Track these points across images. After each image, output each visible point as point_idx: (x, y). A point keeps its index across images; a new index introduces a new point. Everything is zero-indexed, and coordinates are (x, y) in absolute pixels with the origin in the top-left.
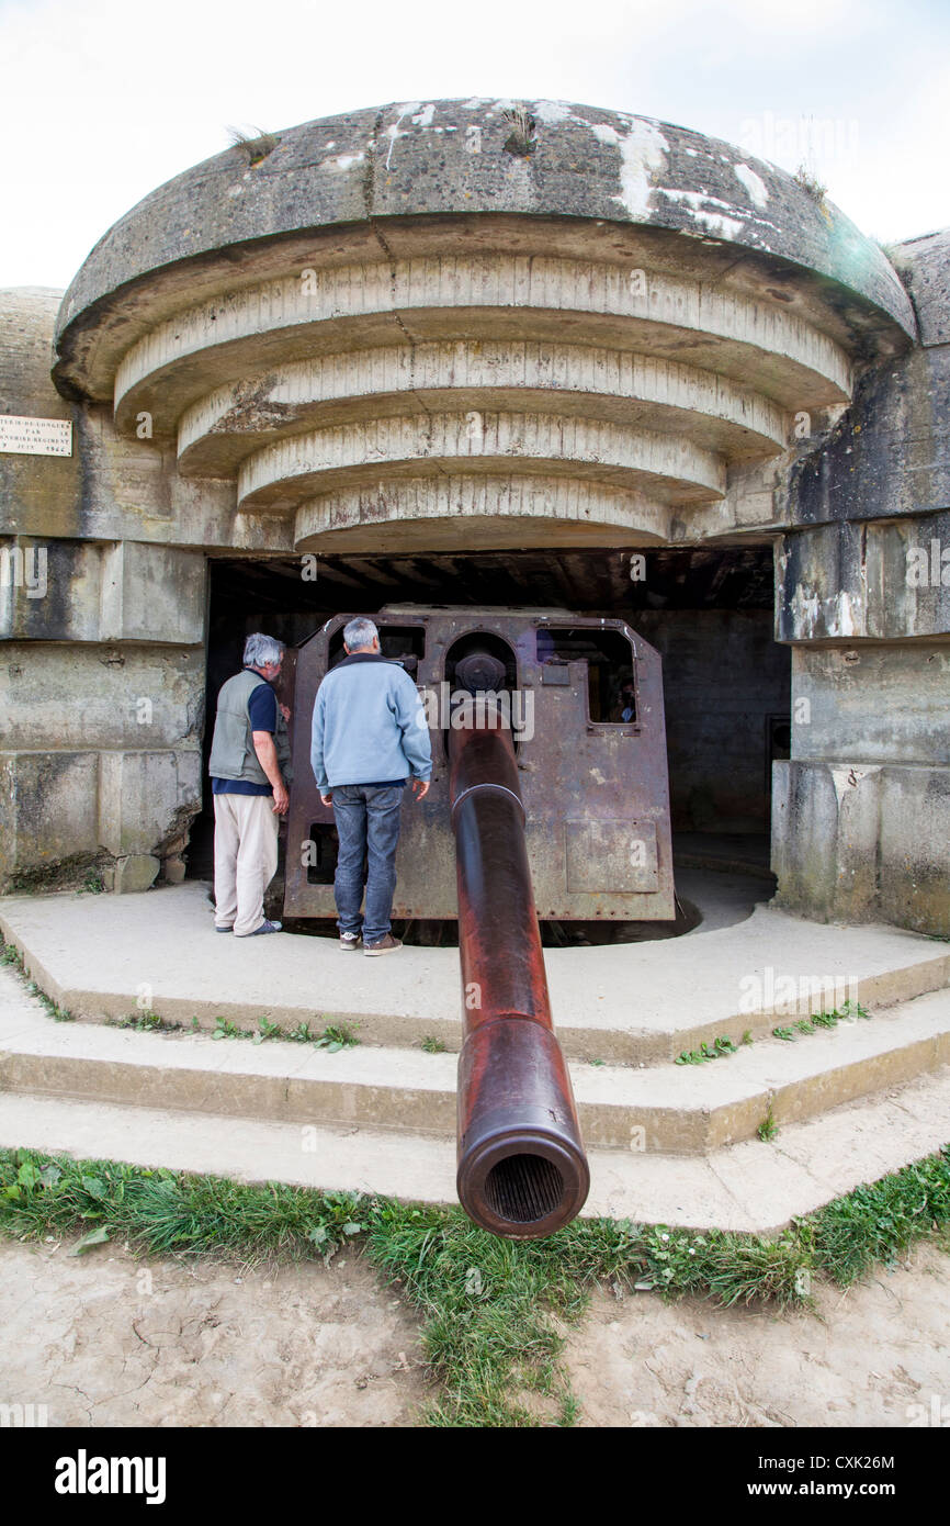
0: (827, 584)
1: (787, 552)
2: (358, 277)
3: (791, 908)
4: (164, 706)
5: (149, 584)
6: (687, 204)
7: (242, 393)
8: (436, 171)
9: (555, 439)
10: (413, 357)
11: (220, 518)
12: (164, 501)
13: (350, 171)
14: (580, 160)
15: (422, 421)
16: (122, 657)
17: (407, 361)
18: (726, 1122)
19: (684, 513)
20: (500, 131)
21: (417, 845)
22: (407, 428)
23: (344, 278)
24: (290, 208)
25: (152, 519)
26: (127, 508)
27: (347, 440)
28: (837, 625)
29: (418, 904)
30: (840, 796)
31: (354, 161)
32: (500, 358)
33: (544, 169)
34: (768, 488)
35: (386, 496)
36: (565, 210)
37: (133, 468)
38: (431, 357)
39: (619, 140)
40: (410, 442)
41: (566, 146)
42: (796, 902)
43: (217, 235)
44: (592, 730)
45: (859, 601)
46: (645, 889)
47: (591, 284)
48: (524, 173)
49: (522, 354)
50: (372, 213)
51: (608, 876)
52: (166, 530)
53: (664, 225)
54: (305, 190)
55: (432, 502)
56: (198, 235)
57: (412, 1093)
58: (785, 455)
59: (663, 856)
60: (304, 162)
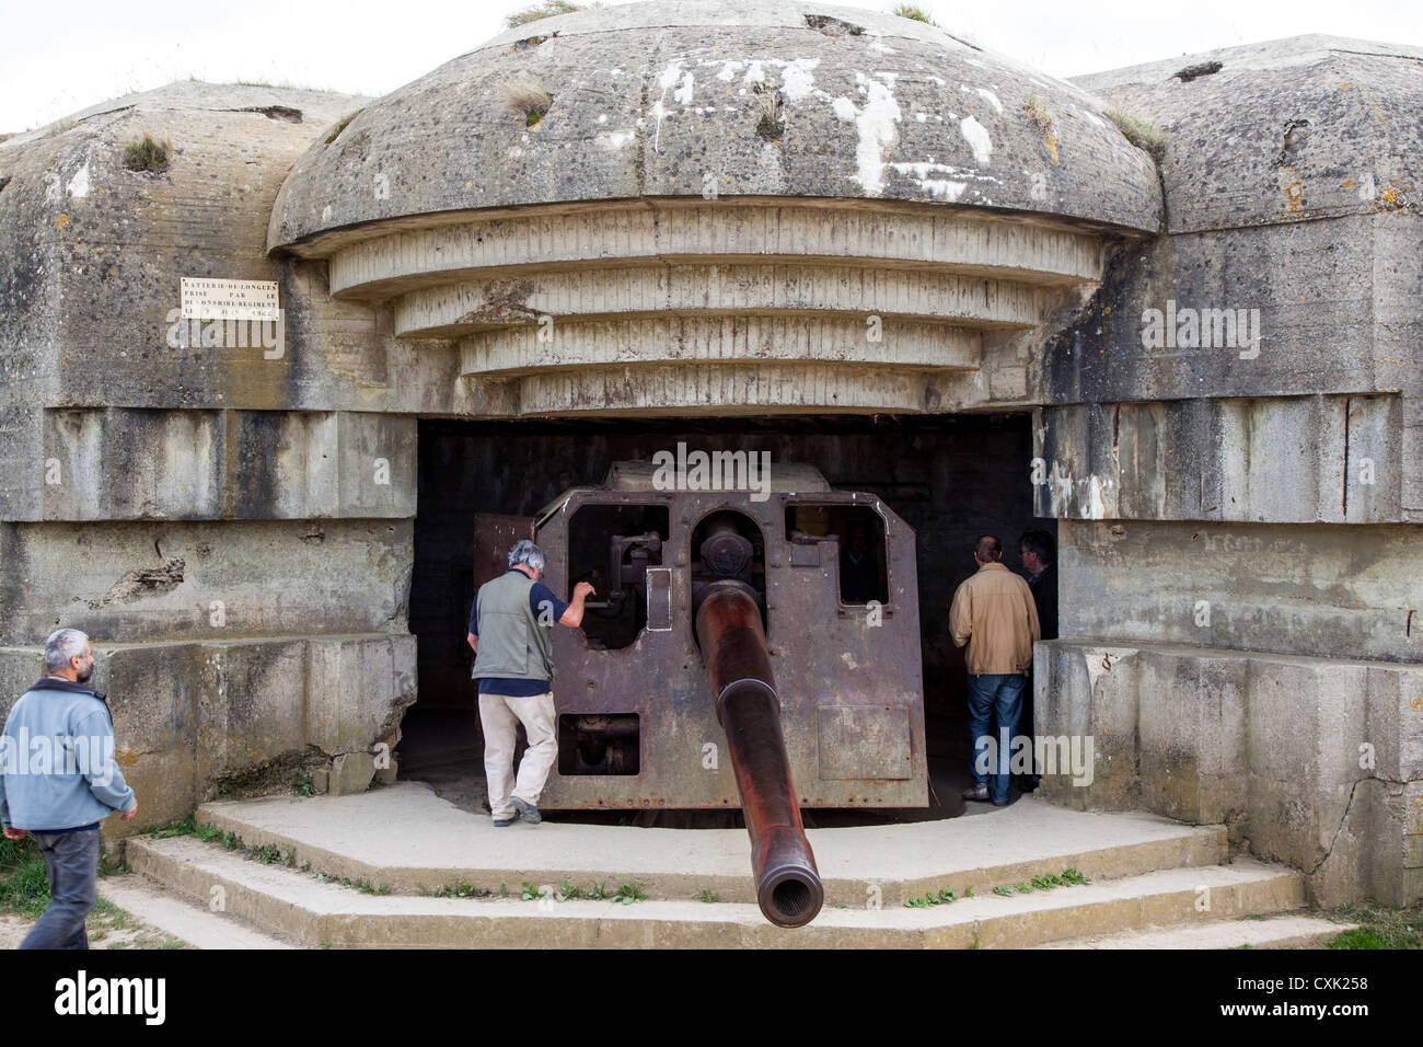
0: (1080, 464)
1: (1044, 425)
2: (624, 222)
3: (1054, 796)
4: (369, 585)
5: (363, 457)
6: (915, 175)
7: (494, 291)
8: (698, 156)
9: (802, 340)
10: (669, 279)
11: (439, 383)
12: (379, 367)
13: (623, 149)
14: (822, 141)
15: (673, 324)
16: (322, 530)
17: (663, 282)
18: (938, 941)
19: (939, 381)
20: (752, 113)
21: (668, 734)
22: (658, 330)
23: (610, 221)
24: (570, 179)
25: (368, 387)
26: (340, 375)
27: (598, 336)
28: (1088, 508)
29: (670, 793)
30: (1093, 681)
31: (626, 139)
32: (751, 281)
33: (792, 153)
34: (1021, 363)
35: (632, 381)
36: (809, 191)
37: (345, 331)
38: (686, 280)
39: (856, 115)
40: (662, 343)
41: (810, 127)
42: (1057, 790)
43: (501, 194)
44: (843, 613)
45: (1111, 483)
46: (898, 776)
47: (833, 231)
48: (774, 157)
49: (771, 277)
50: (643, 193)
51: (860, 763)
52: (382, 398)
53: (894, 197)
54: (583, 164)
55: (680, 391)
56: (482, 190)
57: (699, 925)
58: (1038, 330)
59: (917, 742)
60: (579, 133)
